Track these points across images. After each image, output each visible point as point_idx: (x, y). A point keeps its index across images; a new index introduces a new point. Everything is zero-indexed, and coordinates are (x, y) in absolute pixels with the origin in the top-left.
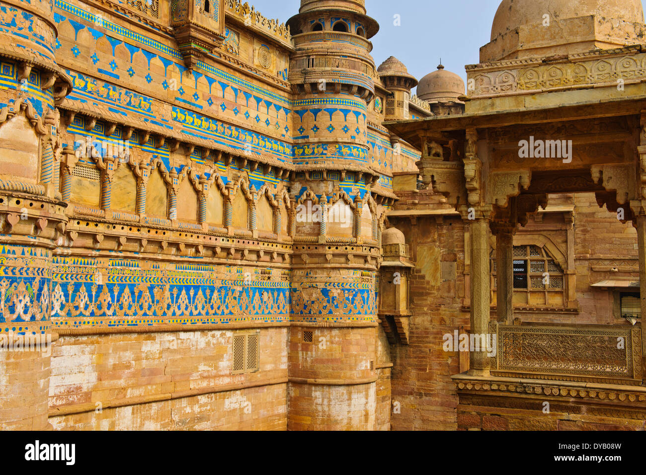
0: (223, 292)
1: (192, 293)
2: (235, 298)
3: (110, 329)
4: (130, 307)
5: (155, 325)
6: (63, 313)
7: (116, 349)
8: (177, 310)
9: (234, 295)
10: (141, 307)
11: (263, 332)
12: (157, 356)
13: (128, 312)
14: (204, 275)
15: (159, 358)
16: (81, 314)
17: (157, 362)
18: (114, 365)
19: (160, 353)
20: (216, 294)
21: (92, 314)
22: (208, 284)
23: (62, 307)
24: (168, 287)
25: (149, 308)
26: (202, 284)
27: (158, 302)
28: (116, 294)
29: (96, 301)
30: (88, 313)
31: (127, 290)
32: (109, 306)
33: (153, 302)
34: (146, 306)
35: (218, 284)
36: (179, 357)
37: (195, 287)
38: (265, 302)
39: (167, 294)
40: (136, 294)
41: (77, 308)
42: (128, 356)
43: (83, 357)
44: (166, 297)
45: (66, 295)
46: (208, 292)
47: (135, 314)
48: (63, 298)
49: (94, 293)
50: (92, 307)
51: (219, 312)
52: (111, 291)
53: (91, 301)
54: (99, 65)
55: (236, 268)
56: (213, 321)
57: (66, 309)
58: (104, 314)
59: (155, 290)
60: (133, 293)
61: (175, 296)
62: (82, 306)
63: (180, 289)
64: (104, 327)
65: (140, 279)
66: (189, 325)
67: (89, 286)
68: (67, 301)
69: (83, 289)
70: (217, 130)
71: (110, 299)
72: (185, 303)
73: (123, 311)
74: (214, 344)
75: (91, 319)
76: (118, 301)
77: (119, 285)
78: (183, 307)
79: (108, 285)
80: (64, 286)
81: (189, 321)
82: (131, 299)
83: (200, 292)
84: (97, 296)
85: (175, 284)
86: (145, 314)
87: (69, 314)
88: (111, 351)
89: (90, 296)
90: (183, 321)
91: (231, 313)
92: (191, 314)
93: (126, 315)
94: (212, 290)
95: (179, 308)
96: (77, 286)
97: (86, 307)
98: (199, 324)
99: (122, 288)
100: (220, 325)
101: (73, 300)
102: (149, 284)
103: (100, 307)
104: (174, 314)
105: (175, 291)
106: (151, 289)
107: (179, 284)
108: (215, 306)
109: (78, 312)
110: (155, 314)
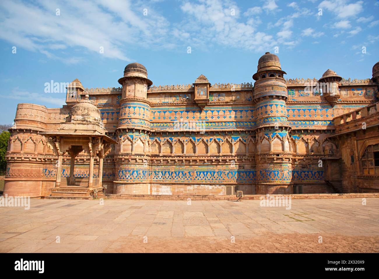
0: (219, 173)
1: (205, 173)
2: (226, 175)
3: (175, 182)
4: (182, 177)
5: (191, 182)
6: (162, 178)
7: (178, 188)
8: (199, 178)
9: (225, 174)
10: (186, 177)
11: (241, 186)
12: (192, 190)
13: (181, 178)
14: (211, 168)
15: (193, 191)
16: (167, 179)
17: (192, 192)
18: (177, 191)
19: (193, 190)
20: (216, 174)
21: (170, 179)
22: (212, 170)
23: (162, 177)
24: (195, 172)
25: (189, 177)
26: (210, 171)
27: (192, 176)
28: (177, 174)
29: (171, 176)
30: (169, 178)
31: (181, 173)
32: (175, 177)
33: (190, 176)
34: (188, 177)
35: (217, 171)
36: (201, 191)
37: (206, 172)
38: (242, 176)
39: (195, 174)
40: (184, 174)
41: (166, 177)
42: (182, 189)
43: (167, 189)
44: (195, 175)
45: (163, 174)
46: (212, 173)
47: (184, 179)
48: (162, 175)
49: (170, 174)
50: (170, 177)
51: (218, 179)
52: (176, 173)
53: (170, 176)
54: (171, 119)
55: (225, 166)
56: (215, 181)
57: (163, 177)
58: (174, 179)
59: (191, 173)
60: (183, 174)
61: (198, 174)
62: (167, 177)
63: (200, 172)
64: (174, 182)
65: (185, 170)
66: (204, 182)
67: (169, 172)
68: (163, 175)
69: (167, 173)
70: (216, 125)
71: (175, 175)
72: (203, 176)
73: (180, 178)
74: (215, 188)
75: (170, 180)
76: (178, 176)
77: (178, 172)
78: (202, 178)
79: (174, 172)
80: (162, 172)
81: (205, 181)
82: (182, 175)
83: (209, 173)
84: (172, 174)
85: (198, 171)
86: (188, 179)
87: (164, 178)
88: (176, 188)
89: (169, 175)
90: (202, 181)
91: (223, 179)
92: (205, 179)
93: (181, 179)
94: (214, 172)
95: (200, 178)
96: (165, 172)
97: (168, 177)
98: (209, 182)
99: (179, 172)
100: (218, 183)
101: (164, 175)
102: (188, 171)
103: (172, 177)
104: (198, 179)
105: (198, 173)
106: (189, 173)
107: (200, 171)
108: (216, 177)
109: (166, 178)
110: (191, 179)
